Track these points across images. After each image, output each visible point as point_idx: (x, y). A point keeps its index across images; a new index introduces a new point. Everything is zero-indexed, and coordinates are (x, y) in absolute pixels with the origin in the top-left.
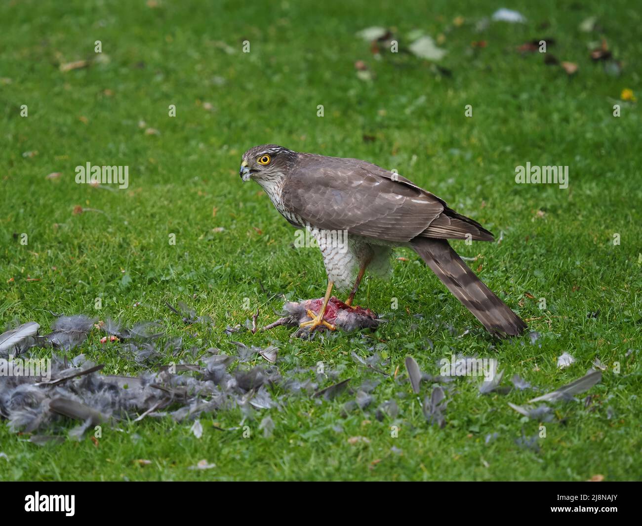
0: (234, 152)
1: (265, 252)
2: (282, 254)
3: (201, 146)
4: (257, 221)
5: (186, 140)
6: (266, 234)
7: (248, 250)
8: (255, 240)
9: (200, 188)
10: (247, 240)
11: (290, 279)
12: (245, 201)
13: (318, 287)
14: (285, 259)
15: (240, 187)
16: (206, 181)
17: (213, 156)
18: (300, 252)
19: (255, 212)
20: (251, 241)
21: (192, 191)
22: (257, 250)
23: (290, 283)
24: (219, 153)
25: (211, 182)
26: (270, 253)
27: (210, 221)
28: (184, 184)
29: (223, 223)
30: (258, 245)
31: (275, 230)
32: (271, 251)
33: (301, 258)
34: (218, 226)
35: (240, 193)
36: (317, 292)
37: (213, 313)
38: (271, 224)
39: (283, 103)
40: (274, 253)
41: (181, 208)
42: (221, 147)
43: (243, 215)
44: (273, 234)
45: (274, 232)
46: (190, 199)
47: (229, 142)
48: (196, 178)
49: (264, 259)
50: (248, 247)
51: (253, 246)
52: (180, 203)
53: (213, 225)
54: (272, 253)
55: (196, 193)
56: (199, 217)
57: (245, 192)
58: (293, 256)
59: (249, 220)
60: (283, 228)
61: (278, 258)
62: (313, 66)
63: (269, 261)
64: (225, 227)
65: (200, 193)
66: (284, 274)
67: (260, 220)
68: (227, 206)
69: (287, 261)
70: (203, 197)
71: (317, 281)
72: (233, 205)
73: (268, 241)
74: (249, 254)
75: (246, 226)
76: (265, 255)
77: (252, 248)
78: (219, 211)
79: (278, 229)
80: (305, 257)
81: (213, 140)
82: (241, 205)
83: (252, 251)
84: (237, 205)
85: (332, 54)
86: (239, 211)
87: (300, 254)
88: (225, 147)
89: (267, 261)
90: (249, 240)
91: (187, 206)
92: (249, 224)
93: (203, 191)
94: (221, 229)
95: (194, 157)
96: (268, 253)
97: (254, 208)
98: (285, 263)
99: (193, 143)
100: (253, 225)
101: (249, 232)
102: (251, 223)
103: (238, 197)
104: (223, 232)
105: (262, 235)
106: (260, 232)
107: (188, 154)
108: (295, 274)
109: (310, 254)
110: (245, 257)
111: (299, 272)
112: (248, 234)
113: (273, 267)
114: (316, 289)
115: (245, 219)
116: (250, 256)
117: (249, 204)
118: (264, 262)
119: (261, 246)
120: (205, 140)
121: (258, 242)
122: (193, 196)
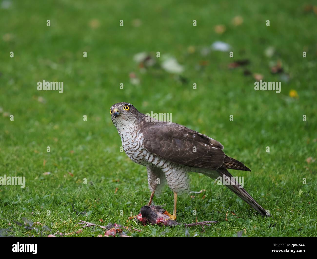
0: (56, 127)
1: (75, 187)
2: (85, 188)
3: (37, 124)
4: (70, 168)
5: (28, 120)
6: (75, 176)
7: (65, 186)
8: (69, 180)
9: (35, 149)
10: (64, 180)
11: (90, 203)
12: (63, 156)
13: (106, 208)
14: (87, 191)
15: (60, 147)
16: (39, 144)
17: (44, 130)
18: (96, 187)
19: (69, 163)
20: (67, 181)
21: (31, 150)
22: (70, 186)
23: (90, 205)
24: (48, 128)
25: (43, 145)
26: (78, 188)
27: (41, 168)
28: (26, 145)
29: (50, 169)
30: (71, 183)
31: (81, 173)
32: (79, 186)
33: (96, 191)
34: (47, 171)
35: (60, 152)
36: (106, 211)
37: (43, 224)
38: (78, 170)
39: (85, 98)
40: (80, 187)
41: (24, 160)
42: (48, 124)
43: (62, 165)
44: (80, 177)
45: (80, 175)
46: (29, 155)
47: (54, 121)
48: (34, 143)
49: (74, 191)
50: (65, 184)
51: (68, 184)
52: (23, 157)
53: (44, 171)
54: (79, 188)
55: (33, 152)
56: (35, 166)
57: (63, 151)
58: (92, 189)
59: (65, 168)
60: (86, 173)
61: (83, 191)
62: (104, 76)
63: (77, 192)
64: (51, 172)
65: (36, 152)
66: (86, 200)
67: (72, 168)
68: (52, 160)
69: (88, 192)
70: (37, 154)
71: (106, 204)
72: (56, 159)
73: (77, 180)
74: (65, 188)
75: (64, 172)
76: (75, 188)
77: (67, 185)
78: (47, 162)
79: (83, 173)
80: (99, 190)
81: (44, 120)
82: (61, 159)
83: (67, 187)
84: (58, 159)
85: (115, 68)
86: (59, 163)
87: (96, 188)
88: (50, 124)
89: (76, 192)
90: (65, 180)
91: (28, 159)
92: (65, 171)
93: (38, 150)
94: (48, 173)
95: (32, 130)
96: (76, 188)
97: (68, 161)
98: (87, 194)
99: (32, 122)
100: (68, 171)
101: (65, 175)
102: (67, 169)
103: (59, 154)
104: (50, 175)
105: (73, 177)
106: (72, 175)
107: (29, 128)
108: (93, 200)
109: (102, 188)
110: (63, 190)
111: (95, 199)
112: (65, 176)
113: (80, 196)
114: (106, 209)
115: (63, 167)
116: (66, 189)
117: (66, 159)
118: (74, 193)
119: (72, 183)
120: (39, 120)
121: (71, 181)
122: (32, 154)
